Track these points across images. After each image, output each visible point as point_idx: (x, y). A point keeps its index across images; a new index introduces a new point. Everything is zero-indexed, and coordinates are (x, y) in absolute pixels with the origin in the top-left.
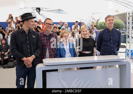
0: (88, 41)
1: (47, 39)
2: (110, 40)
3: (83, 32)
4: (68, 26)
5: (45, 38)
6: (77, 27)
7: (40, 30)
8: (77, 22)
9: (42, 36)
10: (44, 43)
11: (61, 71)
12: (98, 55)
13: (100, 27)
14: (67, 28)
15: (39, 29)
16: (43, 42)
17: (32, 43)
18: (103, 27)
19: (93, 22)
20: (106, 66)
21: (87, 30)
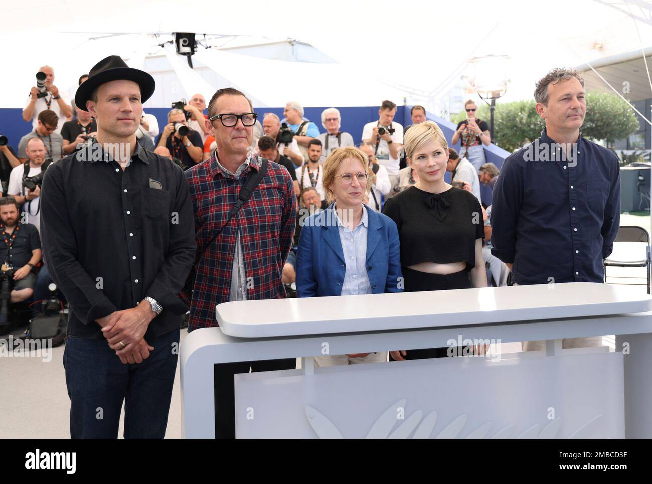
0: (446, 208)
1: (232, 198)
2: (567, 202)
3: (423, 157)
4: (343, 130)
5: (225, 191)
6: (392, 131)
7: (198, 150)
8: (388, 105)
9: (209, 180)
10: (218, 216)
11: (310, 370)
12: (497, 282)
13: (506, 131)
14: (338, 136)
15: (189, 143)
16: (212, 212)
17: (149, 217)
18: (523, 132)
19: (470, 102)
20: (550, 344)
21: (441, 149)
